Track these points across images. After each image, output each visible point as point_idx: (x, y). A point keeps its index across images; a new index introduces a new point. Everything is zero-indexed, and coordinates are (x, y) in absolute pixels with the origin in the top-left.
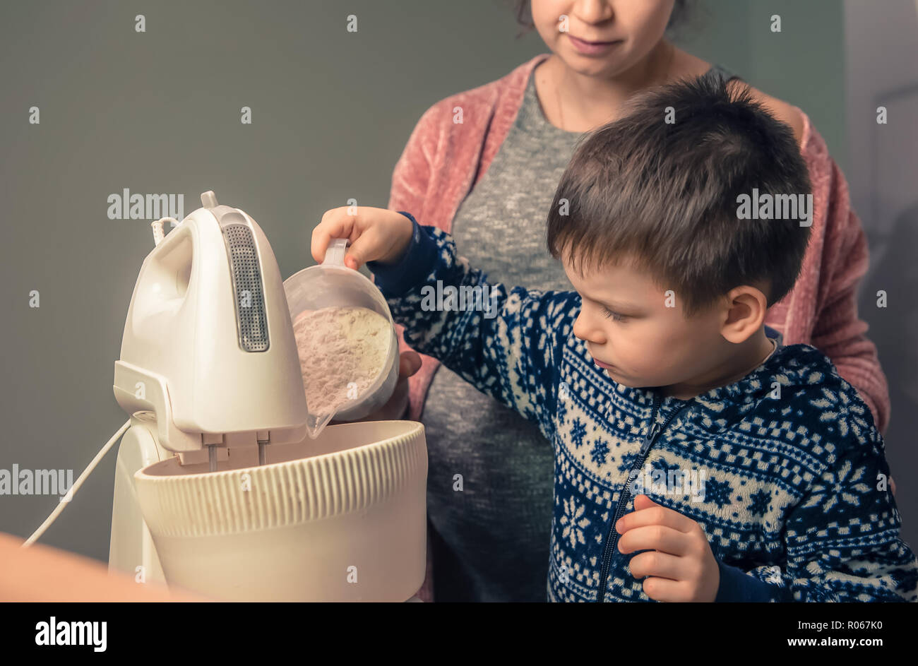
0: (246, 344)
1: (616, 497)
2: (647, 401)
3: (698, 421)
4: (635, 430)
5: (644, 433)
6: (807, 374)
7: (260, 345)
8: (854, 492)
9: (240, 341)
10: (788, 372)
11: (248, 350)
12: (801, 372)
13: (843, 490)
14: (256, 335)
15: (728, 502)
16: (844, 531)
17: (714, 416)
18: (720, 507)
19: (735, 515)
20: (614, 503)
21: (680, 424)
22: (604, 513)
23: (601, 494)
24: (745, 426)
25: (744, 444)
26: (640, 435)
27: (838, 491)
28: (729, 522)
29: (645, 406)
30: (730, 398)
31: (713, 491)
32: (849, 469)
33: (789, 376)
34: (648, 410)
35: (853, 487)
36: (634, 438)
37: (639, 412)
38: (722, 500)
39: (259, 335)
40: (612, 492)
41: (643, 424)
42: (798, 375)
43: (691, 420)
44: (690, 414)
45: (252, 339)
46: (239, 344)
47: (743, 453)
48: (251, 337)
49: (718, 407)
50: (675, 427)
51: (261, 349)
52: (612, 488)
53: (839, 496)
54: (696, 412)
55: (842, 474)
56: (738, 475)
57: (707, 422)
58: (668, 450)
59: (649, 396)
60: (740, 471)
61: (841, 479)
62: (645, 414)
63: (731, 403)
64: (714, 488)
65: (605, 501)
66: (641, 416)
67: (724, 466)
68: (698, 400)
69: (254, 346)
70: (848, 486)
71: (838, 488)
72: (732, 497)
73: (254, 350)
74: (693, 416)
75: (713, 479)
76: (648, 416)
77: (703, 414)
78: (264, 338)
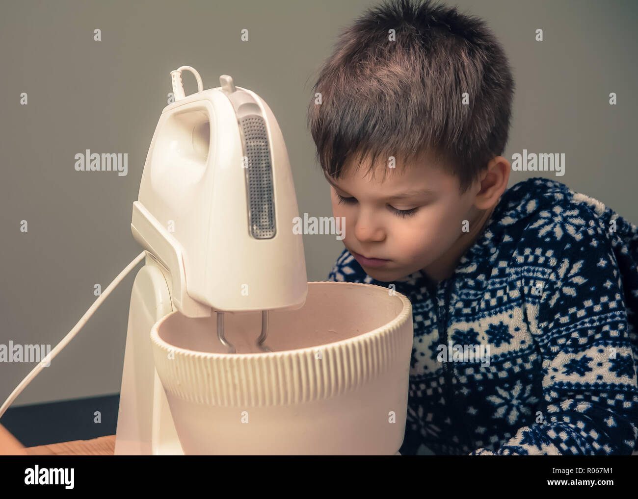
0: (255, 232)
1: (442, 381)
2: (424, 295)
3: (465, 286)
4: (428, 323)
5: (435, 320)
6: (524, 207)
7: (268, 233)
8: (572, 285)
9: (250, 229)
10: (509, 214)
11: (257, 237)
12: (519, 208)
13: (564, 285)
14: (265, 224)
15: (511, 337)
16: (581, 313)
17: (473, 276)
18: (509, 343)
19: (523, 342)
20: (443, 387)
21: (455, 297)
22: (440, 399)
23: (428, 386)
24: (495, 272)
25: (498, 286)
26: (433, 323)
27: (560, 287)
28: (522, 350)
29: (425, 300)
30: (478, 256)
31: (497, 335)
32: (568, 266)
33: (512, 216)
34: (429, 302)
35: (570, 281)
36: (431, 329)
37: (422, 307)
38: (507, 337)
39: (267, 223)
40: (437, 380)
41: (431, 314)
42: (516, 211)
43: (461, 288)
44: (458, 285)
45: (261, 227)
46: (249, 232)
47: (500, 293)
48: (260, 225)
49: (472, 269)
50: (453, 302)
51: (268, 236)
52: (435, 376)
53: (561, 291)
54: (461, 281)
55: (562, 272)
56: (504, 312)
57: (471, 283)
58: (457, 322)
59: (423, 290)
60: (504, 308)
61: (562, 276)
62: (427, 306)
63: (481, 260)
64: (496, 332)
65: (435, 390)
66: (426, 309)
67: (492, 311)
68: (458, 271)
69: (262, 233)
70: (566, 281)
71: (559, 284)
72: (511, 331)
73: (262, 237)
74: (461, 284)
75: (491, 326)
76: (431, 306)
77: (466, 280)
78: (272, 226)
